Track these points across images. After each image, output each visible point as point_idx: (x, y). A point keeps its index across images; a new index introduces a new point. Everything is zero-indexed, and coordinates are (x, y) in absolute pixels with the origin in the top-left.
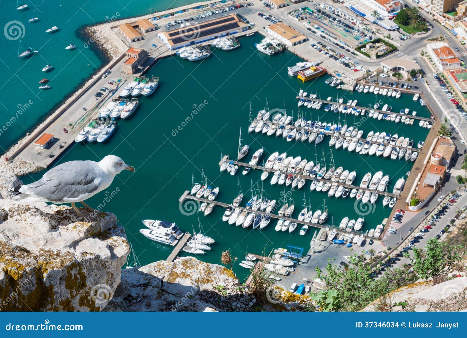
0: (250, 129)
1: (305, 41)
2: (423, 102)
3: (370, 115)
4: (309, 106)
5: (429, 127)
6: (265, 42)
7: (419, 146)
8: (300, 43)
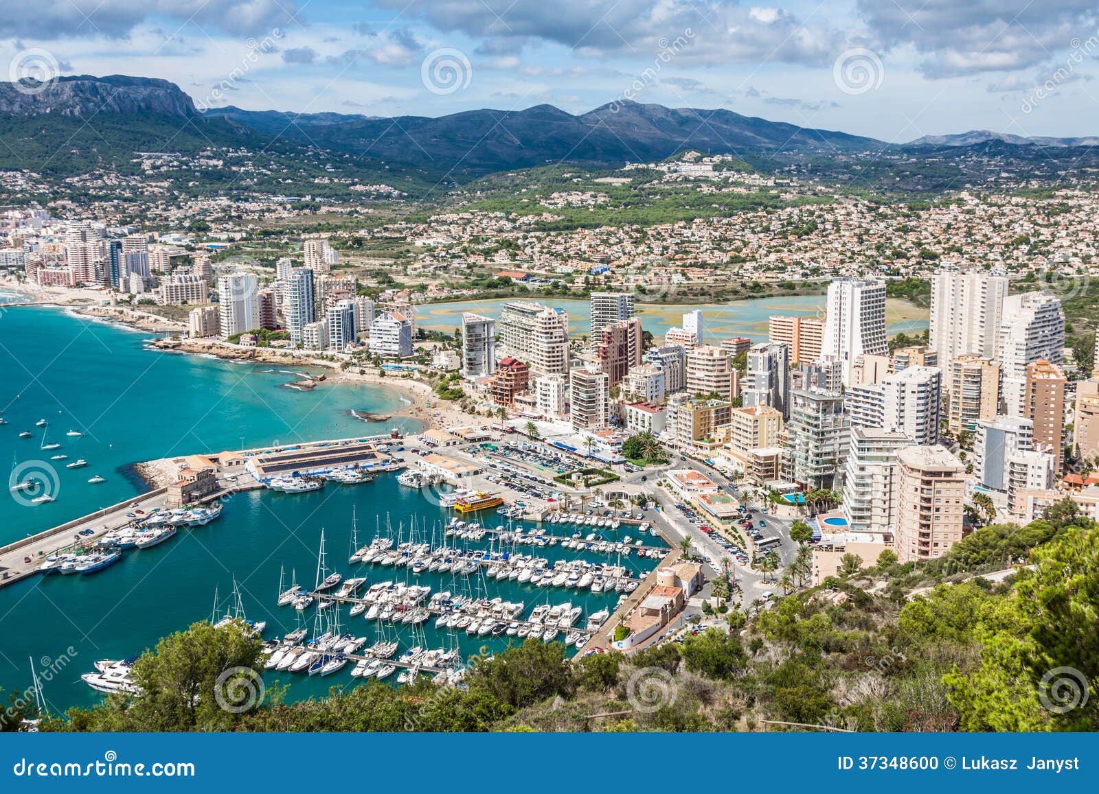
0: (354, 558)
1: (476, 473)
2: (653, 532)
3: (564, 544)
4: (464, 536)
5: (661, 556)
6: (410, 473)
7: (642, 576)
8: (468, 474)
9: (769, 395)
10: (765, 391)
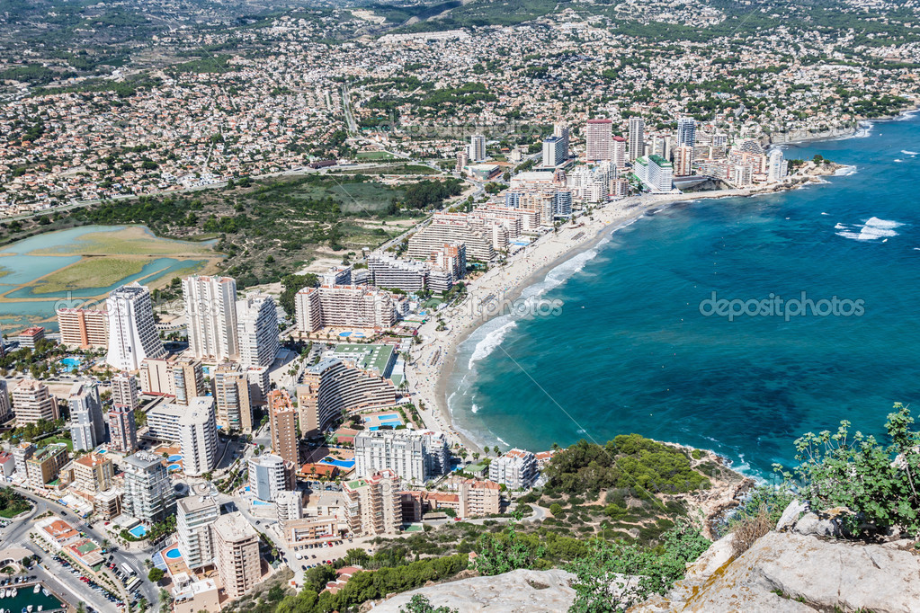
2: (47, 593)
9: (91, 427)
10: (87, 424)
